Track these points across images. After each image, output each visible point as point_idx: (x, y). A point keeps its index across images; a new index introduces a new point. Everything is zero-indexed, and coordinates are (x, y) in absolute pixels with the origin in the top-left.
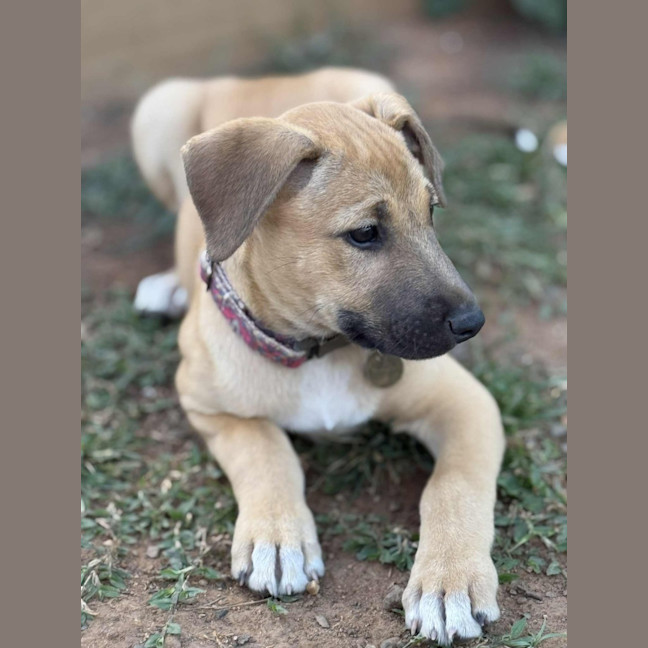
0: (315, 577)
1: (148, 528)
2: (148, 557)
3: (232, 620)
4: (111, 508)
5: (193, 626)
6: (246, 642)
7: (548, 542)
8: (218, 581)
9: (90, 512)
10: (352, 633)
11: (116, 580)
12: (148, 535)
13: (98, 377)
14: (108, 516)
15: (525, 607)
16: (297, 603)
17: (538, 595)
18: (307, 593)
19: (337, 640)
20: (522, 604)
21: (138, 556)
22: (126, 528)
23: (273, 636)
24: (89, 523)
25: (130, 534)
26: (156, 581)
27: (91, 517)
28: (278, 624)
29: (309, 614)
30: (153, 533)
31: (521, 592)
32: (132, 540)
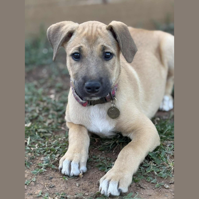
0: (82, 172)
1: (44, 152)
2: (40, 160)
3: (53, 181)
4: (37, 145)
5: (41, 180)
6: (52, 187)
7: (156, 173)
8: (55, 169)
9: (30, 145)
10: (84, 189)
11: (28, 165)
12: (43, 154)
13: (54, 110)
14: (35, 147)
15: (139, 190)
16: (74, 179)
17: (145, 188)
18: (78, 176)
19: (79, 190)
20: (138, 189)
21: (38, 160)
22: (38, 151)
23: (61, 187)
24: (28, 148)
25: (38, 153)
26: (38, 167)
27: (30, 147)
28: (65, 183)
29: (75, 182)
30: (45, 154)
31: (139, 186)
32: (38, 155)
